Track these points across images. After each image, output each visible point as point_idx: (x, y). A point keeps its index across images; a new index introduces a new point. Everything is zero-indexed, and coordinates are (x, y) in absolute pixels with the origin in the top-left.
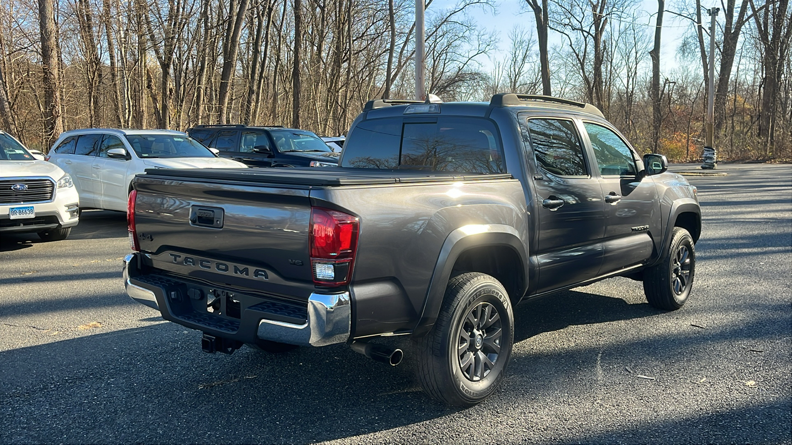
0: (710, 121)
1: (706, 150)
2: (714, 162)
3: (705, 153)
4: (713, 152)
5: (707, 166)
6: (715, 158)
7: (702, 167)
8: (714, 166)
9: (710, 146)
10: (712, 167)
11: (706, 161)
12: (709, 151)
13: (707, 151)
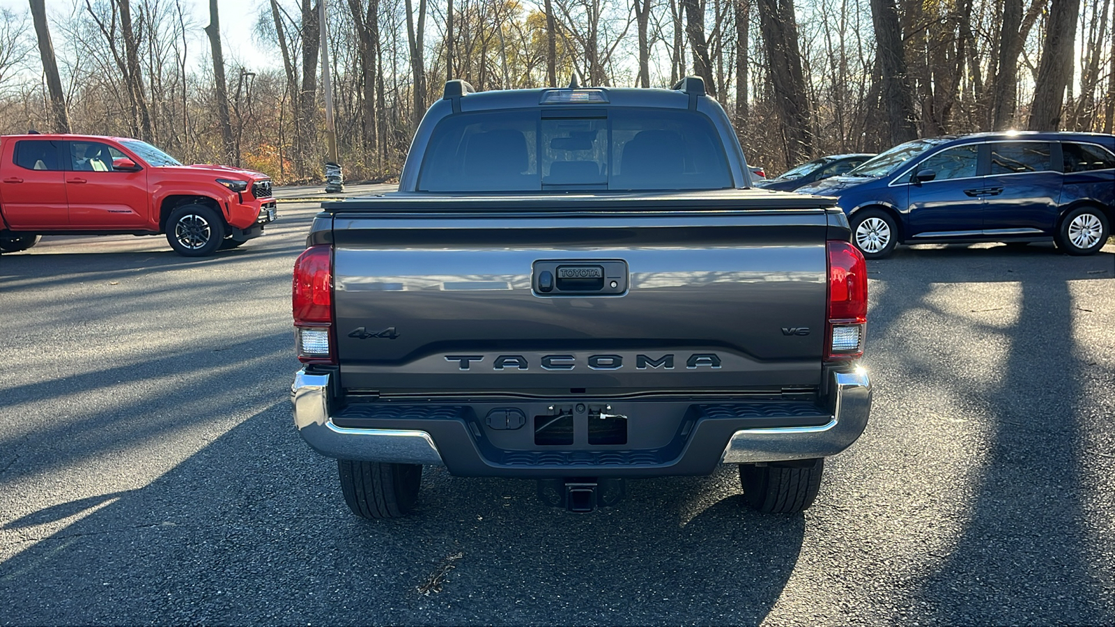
0: (330, 128)
1: (329, 168)
2: (341, 183)
3: (328, 172)
4: (338, 170)
5: (333, 189)
6: (342, 178)
7: (326, 190)
8: (341, 188)
9: (333, 162)
10: (339, 189)
11: (331, 182)
12: (334, 168)
13: (331, 168)
